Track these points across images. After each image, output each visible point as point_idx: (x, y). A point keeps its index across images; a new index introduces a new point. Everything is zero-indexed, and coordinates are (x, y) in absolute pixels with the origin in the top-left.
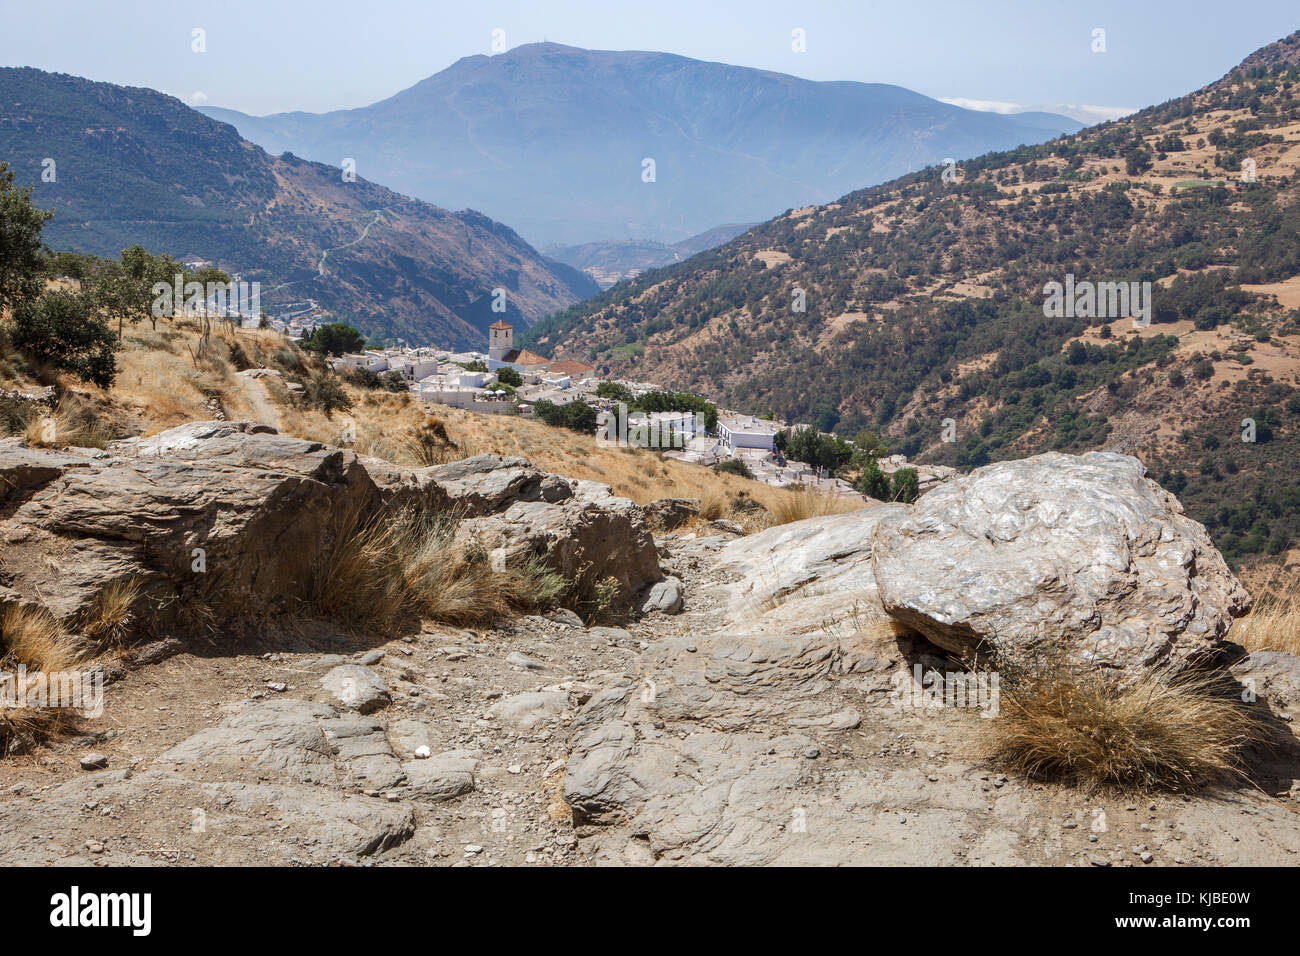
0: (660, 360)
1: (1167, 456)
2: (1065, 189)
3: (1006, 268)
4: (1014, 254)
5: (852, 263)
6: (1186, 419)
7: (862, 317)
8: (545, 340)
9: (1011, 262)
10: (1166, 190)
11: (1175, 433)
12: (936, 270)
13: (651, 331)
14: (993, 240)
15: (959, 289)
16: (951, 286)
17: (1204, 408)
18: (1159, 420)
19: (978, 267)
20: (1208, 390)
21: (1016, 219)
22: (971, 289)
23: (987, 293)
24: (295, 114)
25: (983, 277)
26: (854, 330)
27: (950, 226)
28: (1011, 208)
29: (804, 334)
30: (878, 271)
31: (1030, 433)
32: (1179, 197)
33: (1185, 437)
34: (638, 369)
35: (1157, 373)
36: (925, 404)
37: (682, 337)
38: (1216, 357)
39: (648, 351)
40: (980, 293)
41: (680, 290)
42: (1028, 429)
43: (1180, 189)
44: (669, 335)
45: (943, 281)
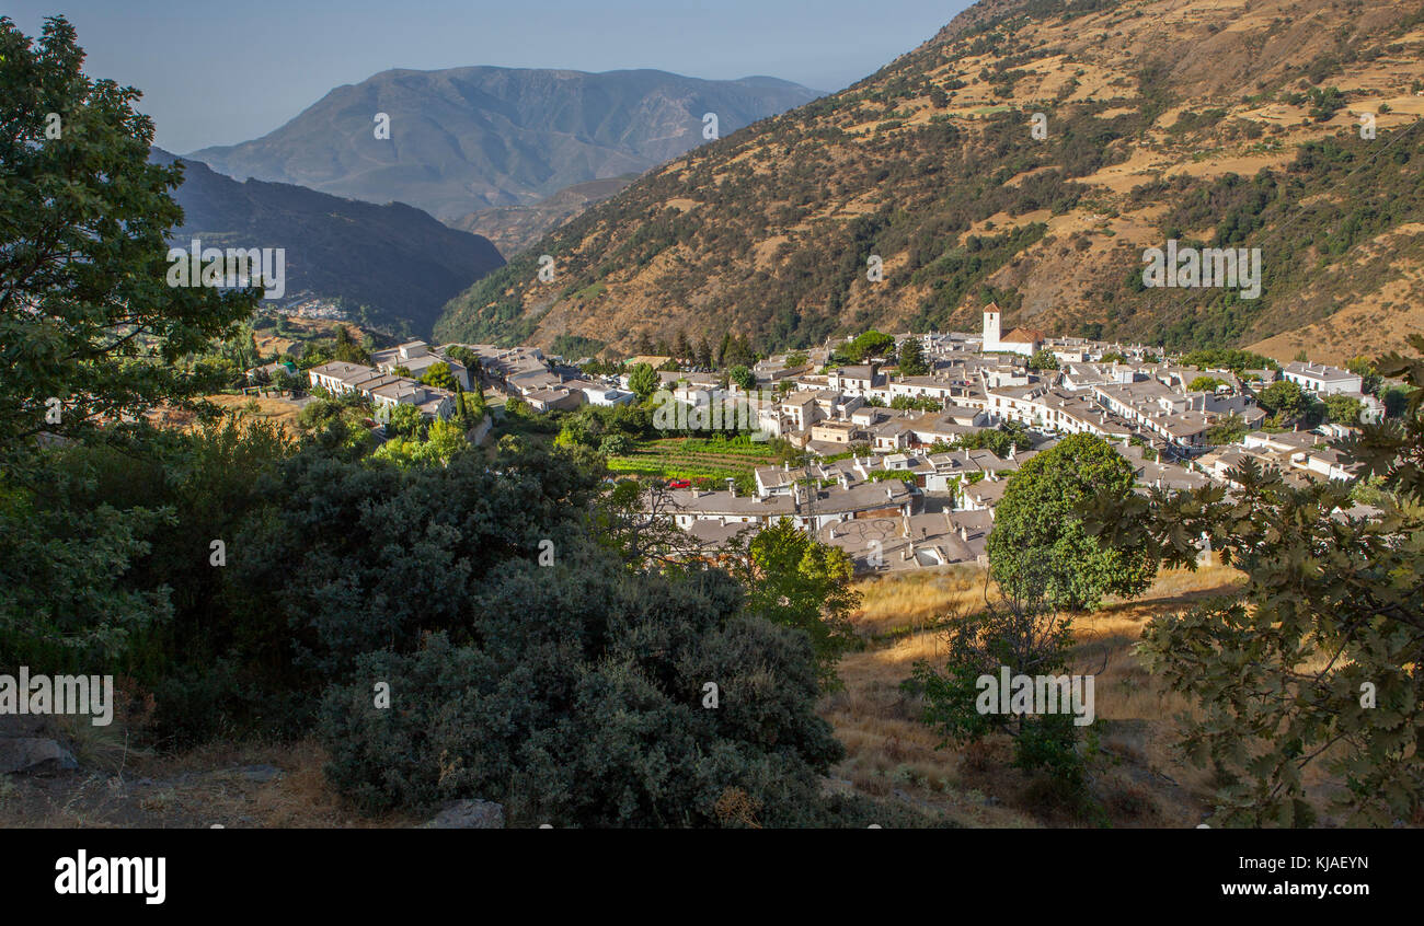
0: (626, 294)
1: (1078, 311)
2: (899, 126)
3: (880, 188)
4: (884, 175)
5: (757, 200)
6: (1081, 282)
7: (785, 239)
8: (512, 292)
9: (882, 183)
10: (977, 116)
11: (1076, 294)
12: (827, 195)
13: (606, 272)
14: (861, 167)
15: (849, 208)
16: (843, 205)
17: (1093, 271)
18: (1060, 286)
19: (860, 189)
20: (1091, 259)
21: (874, 151)
22: (860, 208)
23: (875, 209)
24: (210, 149)
25: (865, 197)
26: (784, 250)
27: (824, 162)
28: (869, 143)
29: (740, 258)
30: (782, 203)
31: (961, 309)
32: (987, 121)
33: (1088, 295)
34: (607, 303)
35: (1045, 251)
36: (864, 297)
37: (633, 275)
38: (1089, 233)
39: (610, 288)
40: (869, 209)
41: (613, 238)
42: (958, 306)
43: (987, 116)
44: (622, 273)
45: (835, 204)
